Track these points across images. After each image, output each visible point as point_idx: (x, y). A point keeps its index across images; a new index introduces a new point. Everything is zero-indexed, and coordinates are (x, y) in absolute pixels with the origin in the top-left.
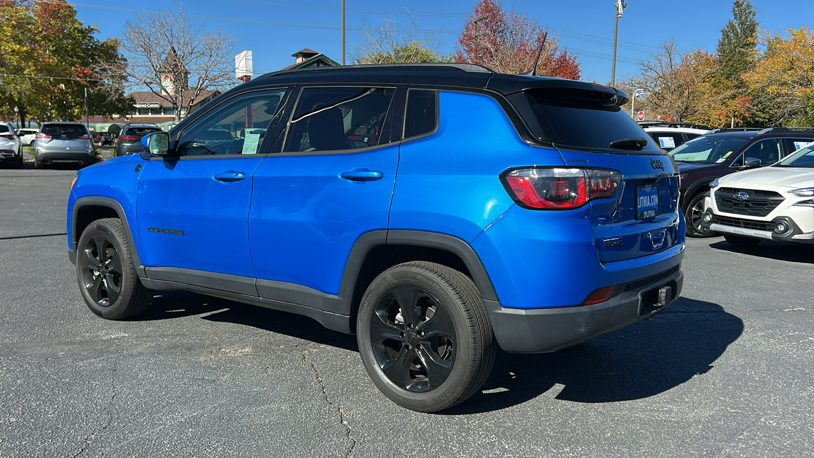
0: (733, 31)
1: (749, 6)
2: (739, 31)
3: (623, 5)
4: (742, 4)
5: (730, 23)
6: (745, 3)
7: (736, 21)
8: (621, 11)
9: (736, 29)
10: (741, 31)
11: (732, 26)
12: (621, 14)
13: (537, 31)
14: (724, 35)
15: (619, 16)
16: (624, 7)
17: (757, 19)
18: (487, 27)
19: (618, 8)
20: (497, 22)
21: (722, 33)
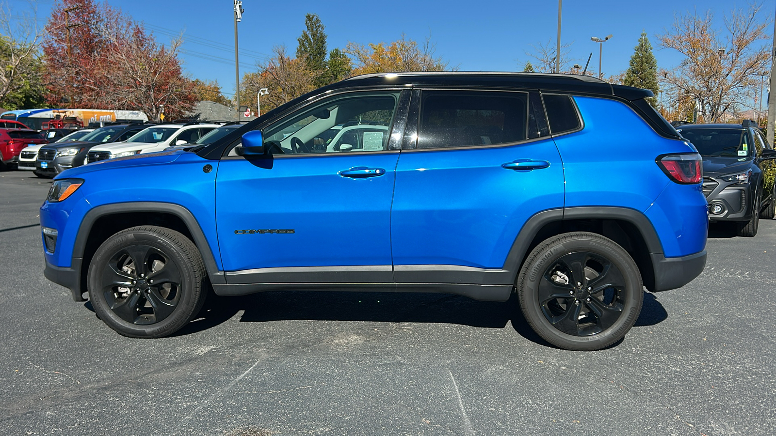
0: (307, 40)
1: (318, 21)
2: (312, 41)
3: (241, 10)
4: (313, 18)
5: (304, 34)
6: (315, 18)
7: (309, 32)
8: (239, 15)
9: (310, 39)
10: (314, 42)
11: (307, 37)
12: (239, 19)
13: (134, 26)
14: (300, 44)
15: (238, 20)
16: (242, 13)
17: (325, 32)
18: (79, 17)
19: (236, 13)
20: (89, 14)
21: (298, 42)
